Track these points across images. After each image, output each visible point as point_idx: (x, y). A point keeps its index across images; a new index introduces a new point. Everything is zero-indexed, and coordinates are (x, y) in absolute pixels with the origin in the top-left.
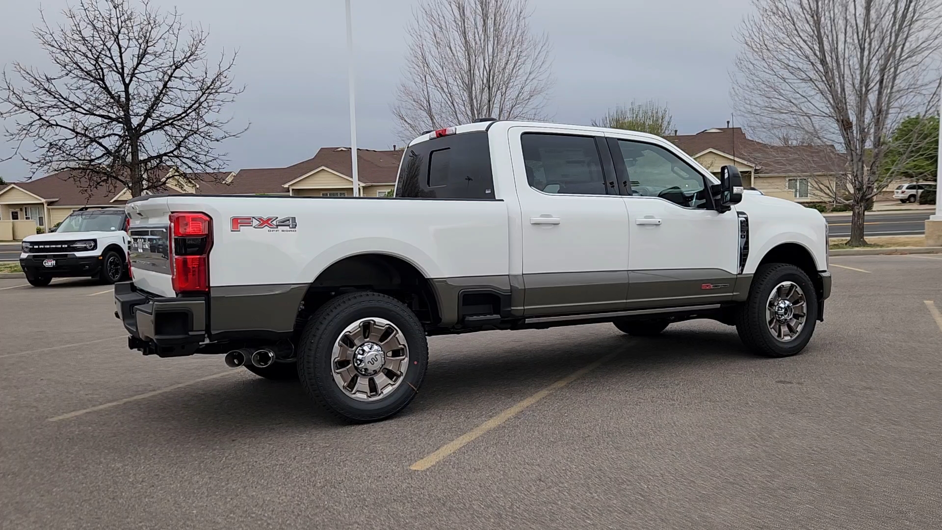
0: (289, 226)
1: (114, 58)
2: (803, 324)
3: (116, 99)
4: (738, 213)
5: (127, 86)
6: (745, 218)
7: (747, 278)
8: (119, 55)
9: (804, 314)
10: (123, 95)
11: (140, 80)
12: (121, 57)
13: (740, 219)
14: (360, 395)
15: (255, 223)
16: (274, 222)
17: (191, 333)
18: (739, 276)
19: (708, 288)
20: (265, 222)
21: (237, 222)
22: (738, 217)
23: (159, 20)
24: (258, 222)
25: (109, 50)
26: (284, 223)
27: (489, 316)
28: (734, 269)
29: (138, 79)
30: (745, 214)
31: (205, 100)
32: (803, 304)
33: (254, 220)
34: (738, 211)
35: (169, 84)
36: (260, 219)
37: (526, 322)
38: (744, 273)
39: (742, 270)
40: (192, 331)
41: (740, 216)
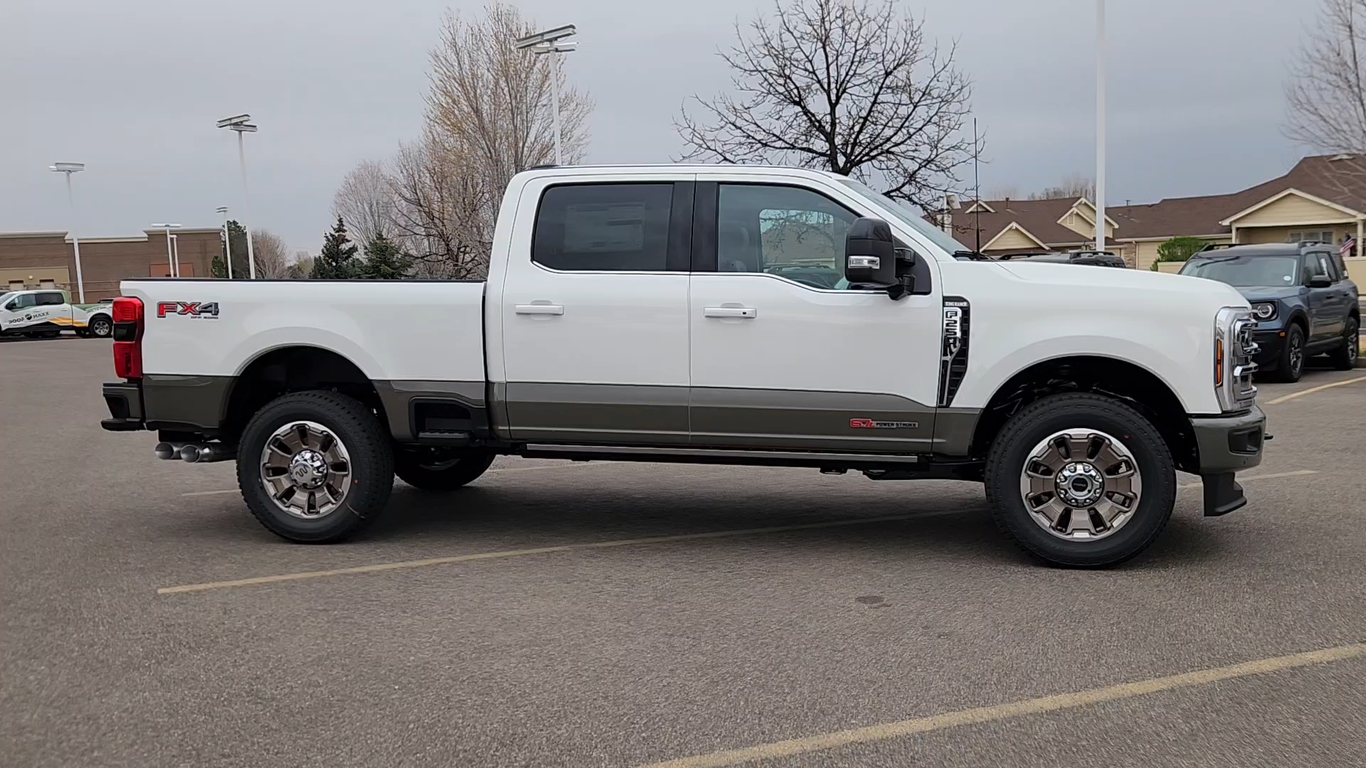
0: (210, 312)
1: (817, 72)
2: (1130, 514)
3: (819, 127)
4: (945, 299)
5: (833, 106)
6: (961, 308)
7: (964, 414)
8: (825, 66)
9: (1135, 494)
10: (828, 118)
11: (854, 97)
12: (828, 68)
13: (946, 309)
14: (296, 510)
15: (180, 308)
16: (197, 308)
17: (128, 420)
18: (939, 411)
19: (865, 425)
20: (189, 308)
21: (163, 309)
22: (944, 306)
23: (871, 13)
24: (182, 308)
25: (811, 62)
26: (206, 309)
27: (438, 434)
28: (927, 396)
29: (851, 95)
30: (961, 299)
31: (936, 114)
32: (1132, 474)
33: (179, 306)
34: (945, 295)
35: (881, 98)
36: (184, 305)
37: (528, 449)
38: (953, 405)
39: (950, 401)
40: (129, 417)
41: (947, 303)
